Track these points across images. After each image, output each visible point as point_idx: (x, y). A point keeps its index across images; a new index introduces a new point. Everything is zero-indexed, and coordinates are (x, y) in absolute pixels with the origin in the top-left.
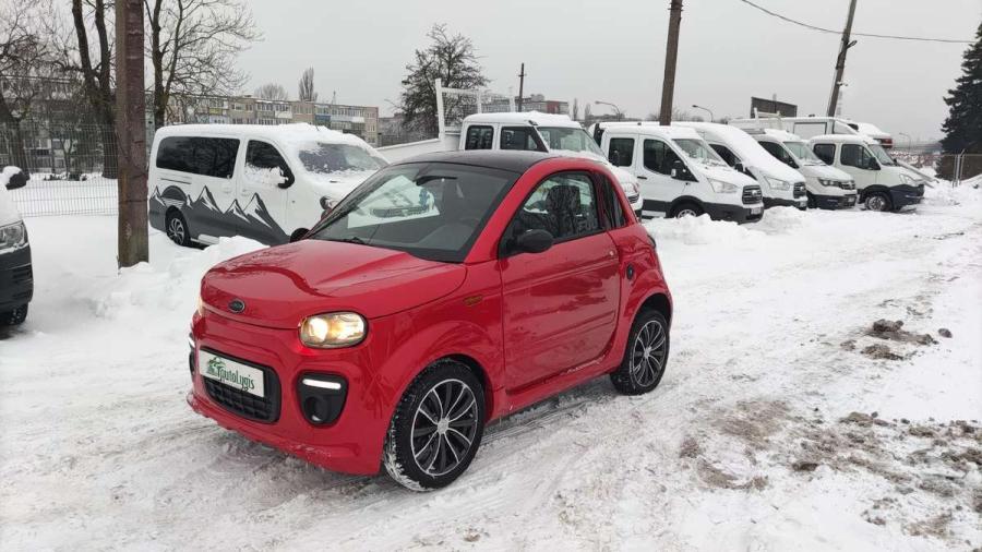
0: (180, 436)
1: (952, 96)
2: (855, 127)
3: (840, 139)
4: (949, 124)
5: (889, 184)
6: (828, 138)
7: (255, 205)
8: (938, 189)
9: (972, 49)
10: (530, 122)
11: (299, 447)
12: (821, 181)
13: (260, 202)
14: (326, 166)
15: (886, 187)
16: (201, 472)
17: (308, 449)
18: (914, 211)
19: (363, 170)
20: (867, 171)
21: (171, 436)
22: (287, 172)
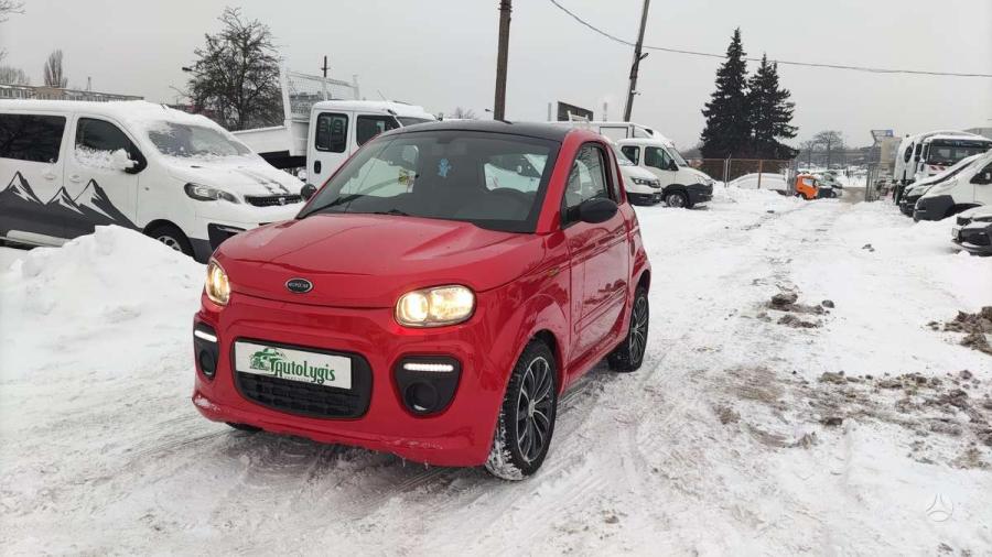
0: (172, 452)
1: (708, 109)
2: (650, 132)
3: (643, 142)
4: (706, 133)
5: (686, 183)
6: (630, 141)
7: (92, 191)
8: (718, 188)
9: (723, 67)
10: (389, 111)
11: (397, 442)
12: (634, 180)
13: (99, 190)
14: (182, 149)
15: (683, 186)
16: (240, 488)
17: (412, 443)
18: (704, 208)
19: (224, 155)
20: (666, 172)
21: (162, 453)
22: (135, 154)
